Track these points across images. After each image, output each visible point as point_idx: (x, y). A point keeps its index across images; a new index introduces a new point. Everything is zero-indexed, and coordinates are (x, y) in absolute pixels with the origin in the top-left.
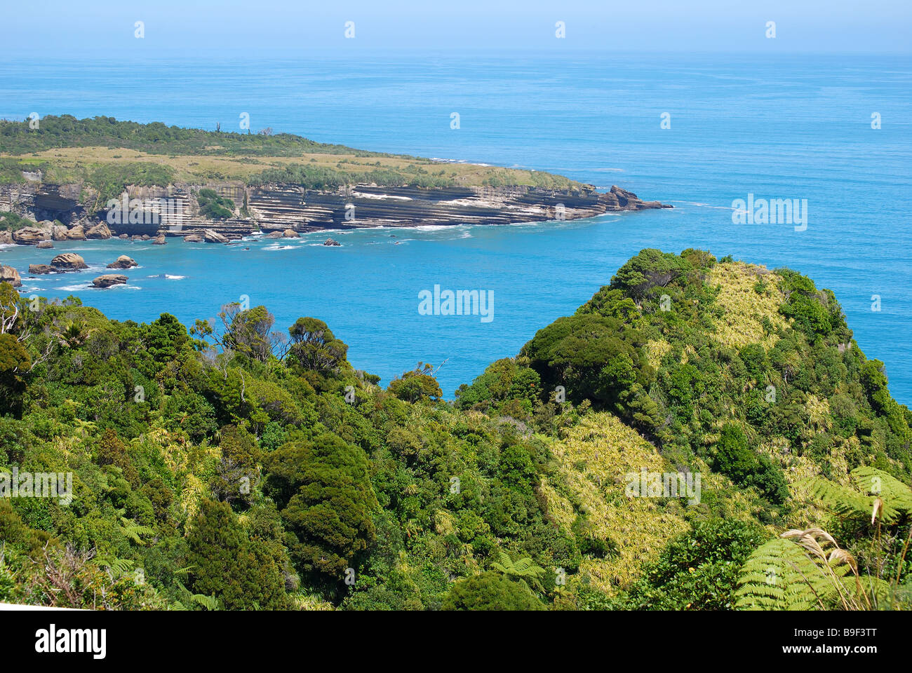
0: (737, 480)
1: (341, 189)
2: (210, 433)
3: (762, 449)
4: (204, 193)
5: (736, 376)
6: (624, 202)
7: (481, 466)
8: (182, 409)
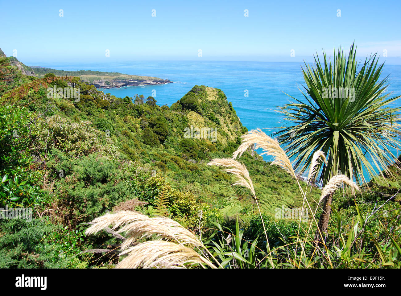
0: (213, 121)
1: (127, 80)
2: (137, 116)
3: (216, 116)
4: (106, 81)
5: (212, 105)
6: (168, 82)
7: (179, 120)
8: (132, 112)
